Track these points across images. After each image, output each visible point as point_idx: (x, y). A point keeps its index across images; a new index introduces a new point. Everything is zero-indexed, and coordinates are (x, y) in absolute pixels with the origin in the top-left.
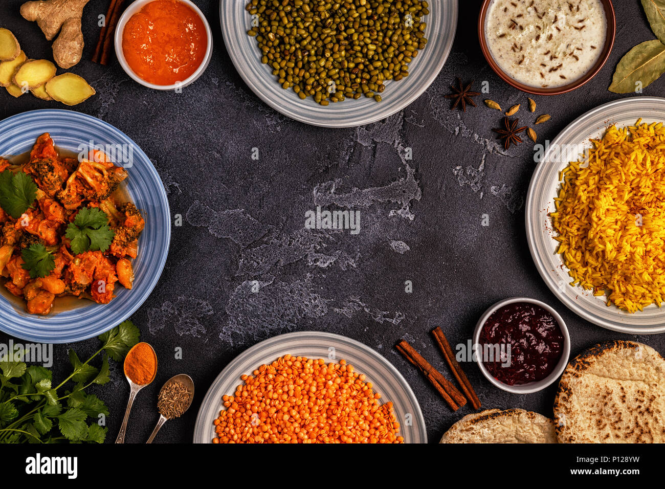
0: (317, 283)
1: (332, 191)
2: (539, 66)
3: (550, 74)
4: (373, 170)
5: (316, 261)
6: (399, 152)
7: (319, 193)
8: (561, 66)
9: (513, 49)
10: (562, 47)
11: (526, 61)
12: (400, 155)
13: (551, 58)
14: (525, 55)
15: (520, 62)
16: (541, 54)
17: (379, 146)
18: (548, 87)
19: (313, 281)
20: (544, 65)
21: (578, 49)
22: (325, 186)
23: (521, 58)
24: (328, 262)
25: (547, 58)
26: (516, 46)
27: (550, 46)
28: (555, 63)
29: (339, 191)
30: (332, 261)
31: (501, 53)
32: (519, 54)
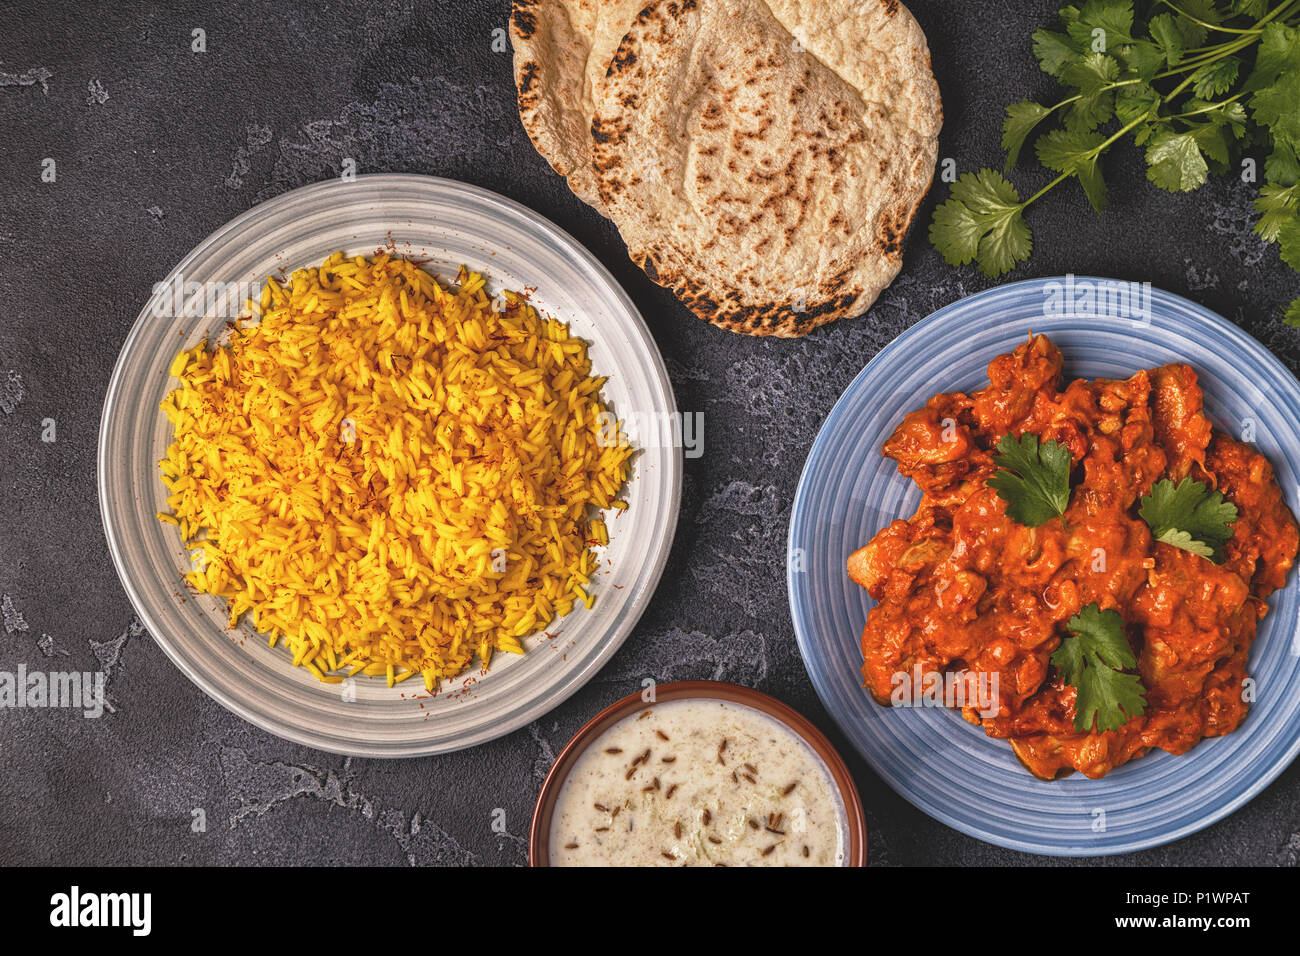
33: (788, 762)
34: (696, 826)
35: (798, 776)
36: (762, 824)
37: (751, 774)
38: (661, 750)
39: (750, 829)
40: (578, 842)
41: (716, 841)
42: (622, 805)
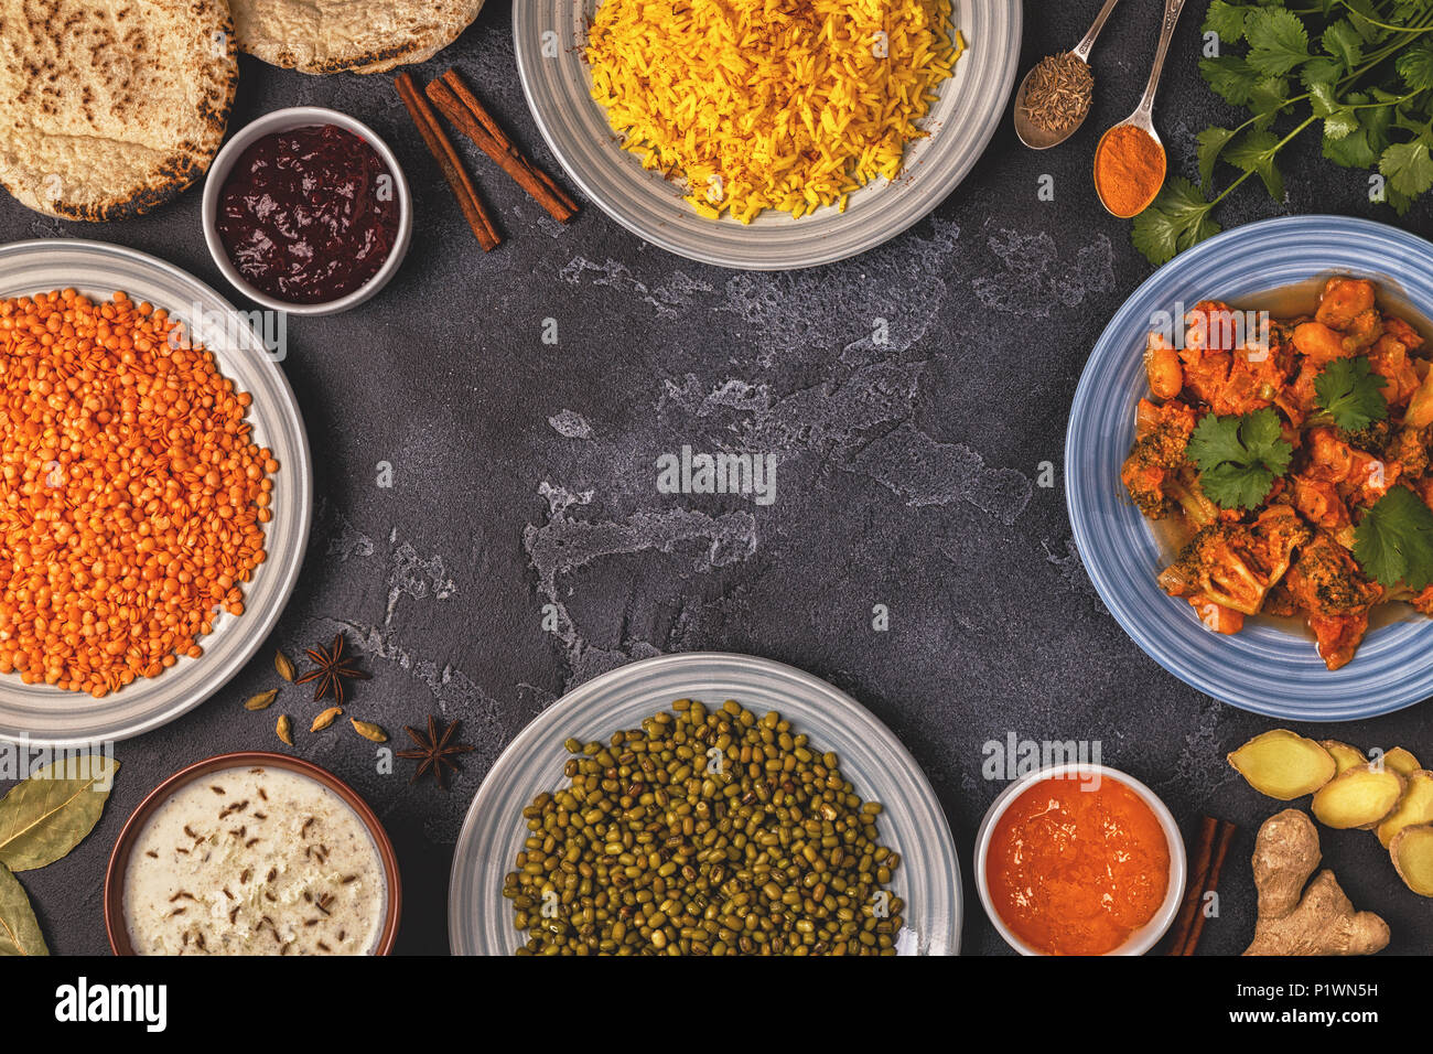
0: (748, 345)
1: (716, 545)
2: (271, 816)
3: (245, 797)
4: (627, 591)
5: (751, 394)
6: (571, 630)
7: (745, 539)
8: (223, 815)
9: (325, 851)
10: (219, 855)
11: (297, 826)
12: (569, 622)
13: (243, 831)
14: (299, 838)
15: (310, 822)
16: (265, 840)
17: (616, 642)
18: (251, 769)
19: (757, 351)
20: (260, 816)
21: (185, 852)
22: (731, 554)
23: (309, 831)
24: (724, 391)
25: (252, 833)
26: (319, 857)
27: (247, 858)
28: (236, 820)
29: (702, 545)
30: (717, 392)
31: (350, 843)
32: (313, 841)
33: (356, 857)
34: (260, 878)
35: (361, 871)
36: (316, 899)
37: (323, 854)
38: (257, 805)
39: (303, 900)
40: (159, 853)
41: (271, 898)
42: (208, 838)
